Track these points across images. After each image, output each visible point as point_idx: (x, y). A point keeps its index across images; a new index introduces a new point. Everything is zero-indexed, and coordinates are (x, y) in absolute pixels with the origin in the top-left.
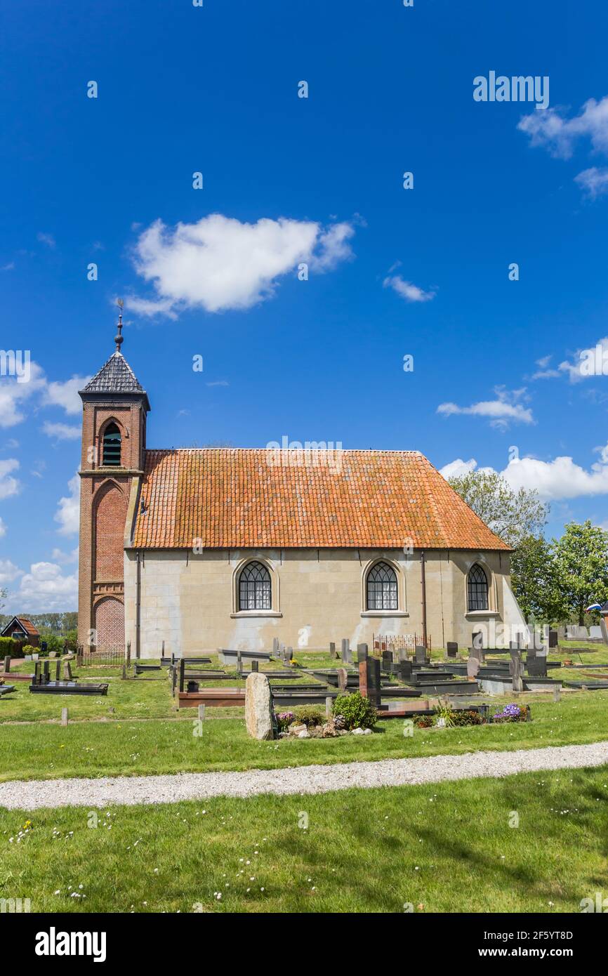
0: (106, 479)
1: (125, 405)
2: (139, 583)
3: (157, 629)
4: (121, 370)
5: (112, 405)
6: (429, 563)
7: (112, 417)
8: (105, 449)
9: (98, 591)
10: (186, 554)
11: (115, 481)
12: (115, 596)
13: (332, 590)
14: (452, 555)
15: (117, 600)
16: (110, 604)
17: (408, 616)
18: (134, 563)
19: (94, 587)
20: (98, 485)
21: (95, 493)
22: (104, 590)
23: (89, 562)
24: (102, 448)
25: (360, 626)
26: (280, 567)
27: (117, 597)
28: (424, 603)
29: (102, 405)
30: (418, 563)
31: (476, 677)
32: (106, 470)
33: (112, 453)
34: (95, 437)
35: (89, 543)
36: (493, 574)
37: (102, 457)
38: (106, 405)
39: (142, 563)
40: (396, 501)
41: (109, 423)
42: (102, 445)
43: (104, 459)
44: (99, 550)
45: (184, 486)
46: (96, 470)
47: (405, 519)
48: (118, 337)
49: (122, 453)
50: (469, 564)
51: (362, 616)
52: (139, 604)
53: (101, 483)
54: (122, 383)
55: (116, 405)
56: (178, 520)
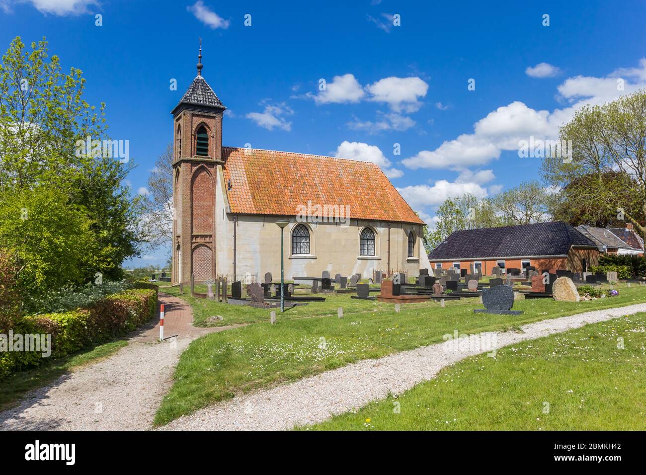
0: (200, 165)
1: (212, 115)
2: (235, 236)
3: (246, 266)
4: (205, 90)
5: (203, 114)
6: (392, 229)
7: (203, 122)
8: (198, 144)
9: (194, 241)
10: (263, 218)
11: (206, 166)
12: (206, 244)
13: (343, 243)
14: (403, 225)
15: (207, 246)
16: (202, 249)
17: (380, 259)
18: (232, 223)
19: (192, 237)
20: (194, 169)
21: (192, 174)
22: (198, 240)
23: (189, 221)
24: (196, 143)
25: (357, 265)
26: (316, 229)
27: (207, 244)
28: (389, 252)
29: (197, 113)
30: (386, 229)
32: (200, 158)
33: (202, 148)
34: (192, 135)
35: (189, 208)
36: (417, 237)
37: (196, 149)
38: (200, 113)
39: (237, 223)
40: (369, 192)
41: (199, 126)
42: (196, 141)
43: (197, 150)
44: (194, 212)
45: (250, 174)
46: (193, 158)
47: (377, 203)
48: (199, 64)
49: (210, 148)
50: (409, 231)
51: (358, 259)
52: (235, 250)
53: (197, 167)
54: (209, 99)
55: (206, 114)
56: (253, 196)
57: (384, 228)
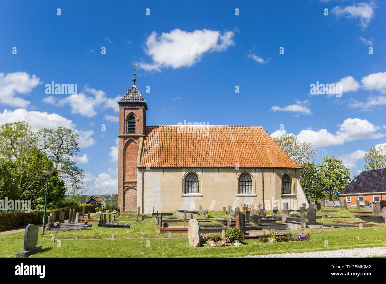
0: (129, 139)
1: (137, 107)
2: (143, 182)
3: (151, 201)
4: (135, 92)
5: (131, 107)
6: (265, 174)
7: (132, 112)
8: (129, 126)
9: (126, 185)
10: (163, 170)
11: (133, 139)
12: (133, 187)
13: (224, 185)
14: (275, 170)
15: (134, 189)
16: (131, 191)
17: (256, 196)
18: (141, 173)
19: (124, 183)
20: (126, 141)
21: (125, 144)
22: (129, 185)
23: (122, 173)
24: (127, 126)
25: (236, 200)
26: (202, 175)
27: (134, 187)
28: (263, 190)
29: (127, 107)
30: (261, 174)
31: (285, 222)
32: (129, 134)
33: (132, 127)
34: (124, 121)
35: (122, 165)
36: (293, 178)
37: (127, 129)
38: (129, 107)
39: (144, 173)
40: (251, 147)
41: (130, 115)
42: (127, 124)
43: (128, 130)
44: (126, 168)
45: (162, 141)
46: (125, 135)
47: (255, 155)
48: (134, 79)
49: (136, 127)
50: (282, 174)
51: (237, 196)
52: (143, 191)
53: (127, 140)
54: (136, 98)
55: (133, 107)
56: (160, 156)
57: (258, 173)
